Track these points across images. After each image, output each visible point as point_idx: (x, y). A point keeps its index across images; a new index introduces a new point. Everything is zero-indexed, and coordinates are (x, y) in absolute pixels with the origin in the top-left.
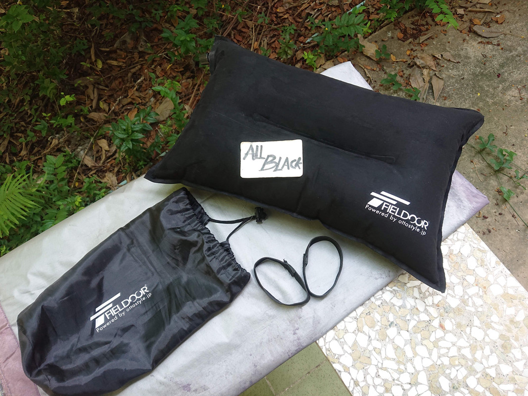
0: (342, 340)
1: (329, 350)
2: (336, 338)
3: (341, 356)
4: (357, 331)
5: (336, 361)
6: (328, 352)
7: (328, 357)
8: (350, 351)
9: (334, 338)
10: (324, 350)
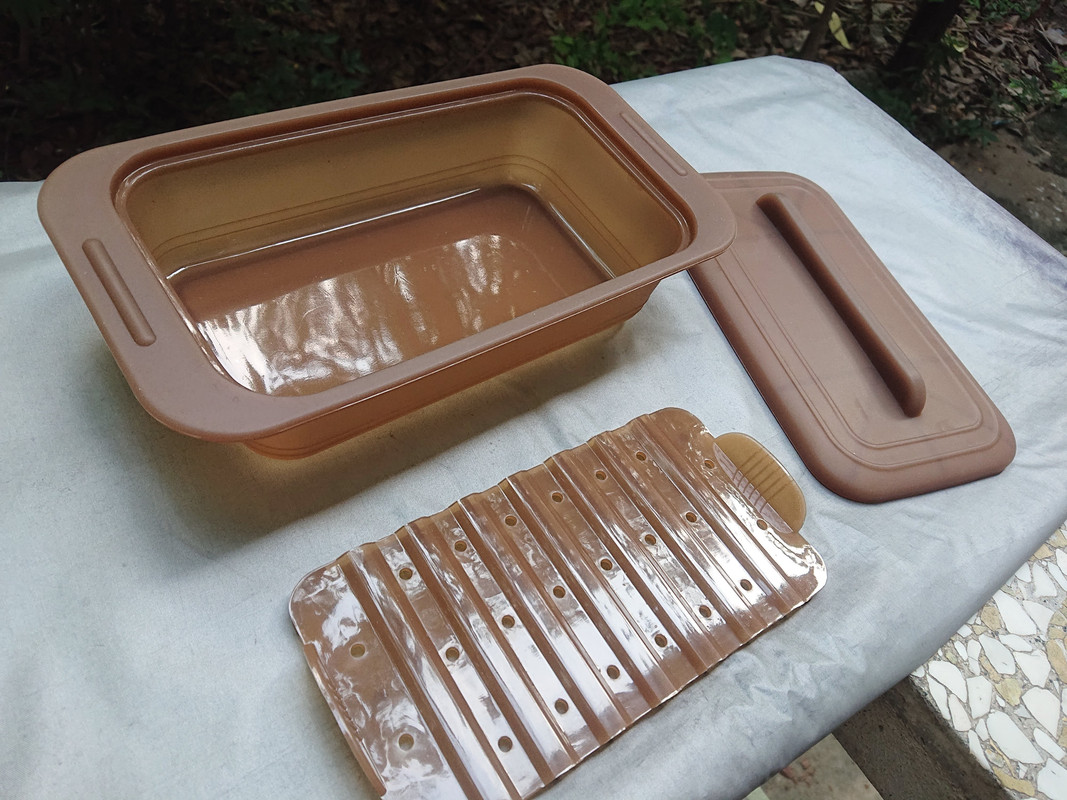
0: (1021, 712)
1: (989, 745)
2: (1002, 703)
3: (1037, 768)
4: (1056, 683)
5: (1027, 788)
6: (992, 756)
7: (997, 771)
8: (1059, 753)
9: (994, 705)
10: (976, 748)
